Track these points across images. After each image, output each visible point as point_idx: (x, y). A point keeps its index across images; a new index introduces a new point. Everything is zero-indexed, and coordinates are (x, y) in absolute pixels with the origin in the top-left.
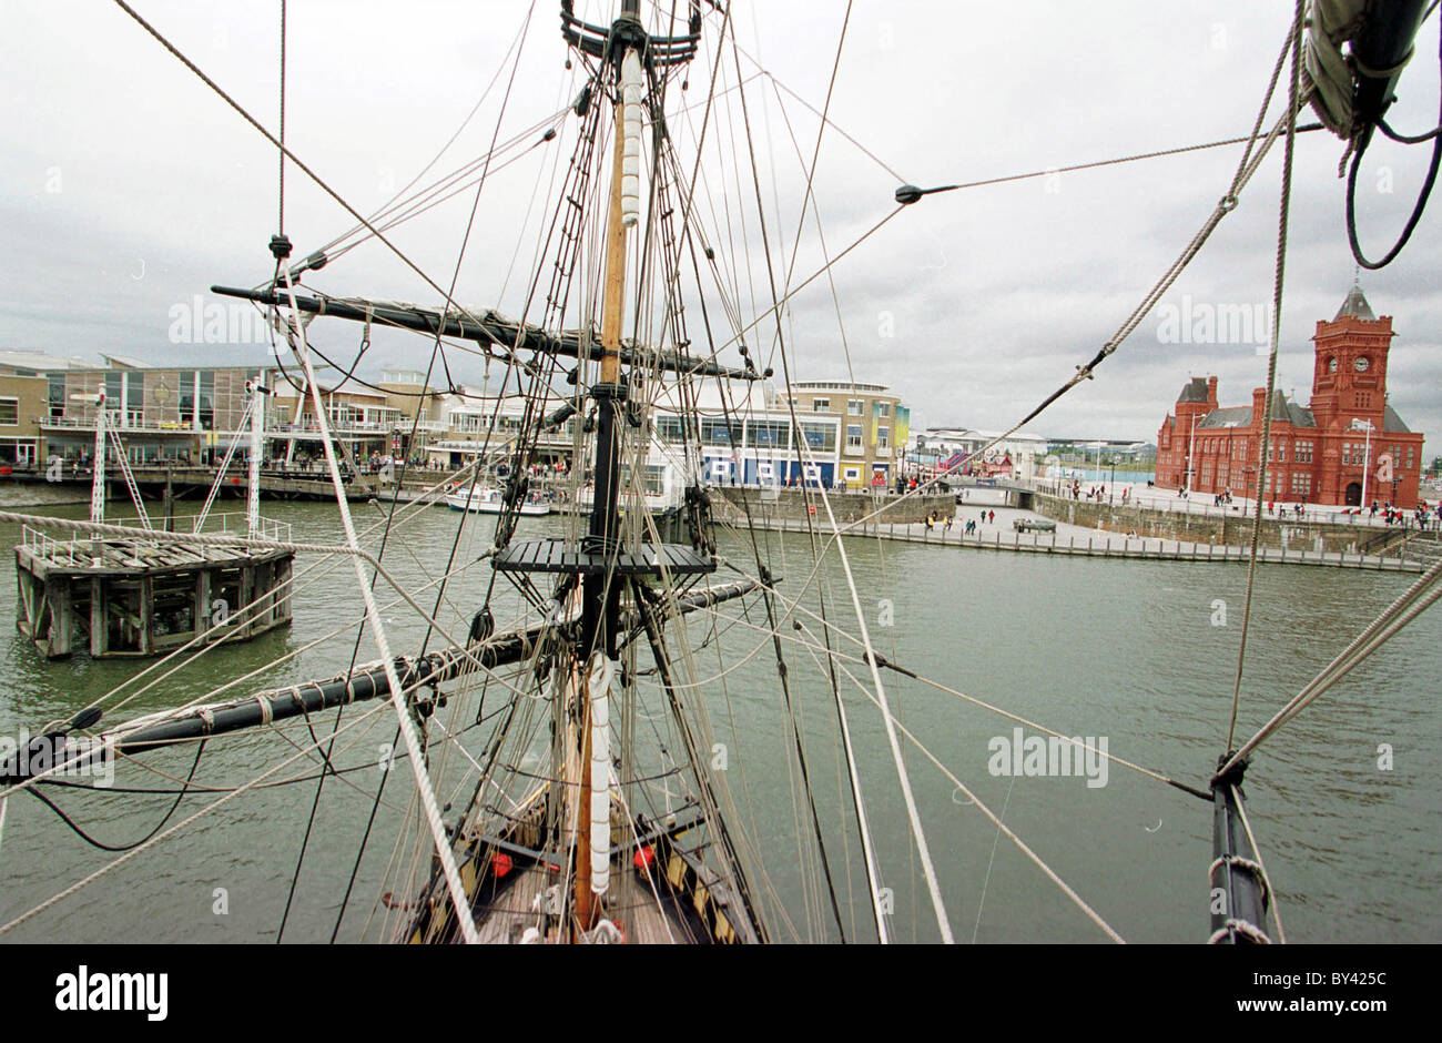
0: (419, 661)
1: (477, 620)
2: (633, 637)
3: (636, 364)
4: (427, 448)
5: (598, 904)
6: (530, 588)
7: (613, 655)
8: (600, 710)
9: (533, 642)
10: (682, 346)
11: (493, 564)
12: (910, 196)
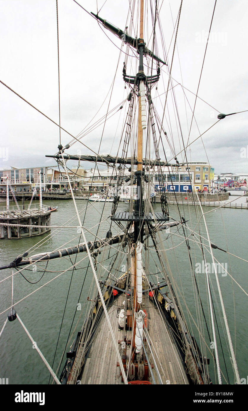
0: (95, 242)
1: (108, 233)
2: (147, 237)
3: (147, 165)
5: (139, 306)
6: (121, 224)
7: (142, 242)
8: (139, 256)
9: (122, 238)
10: (158, 160)
11: (111, 219)
12: (222, 117)
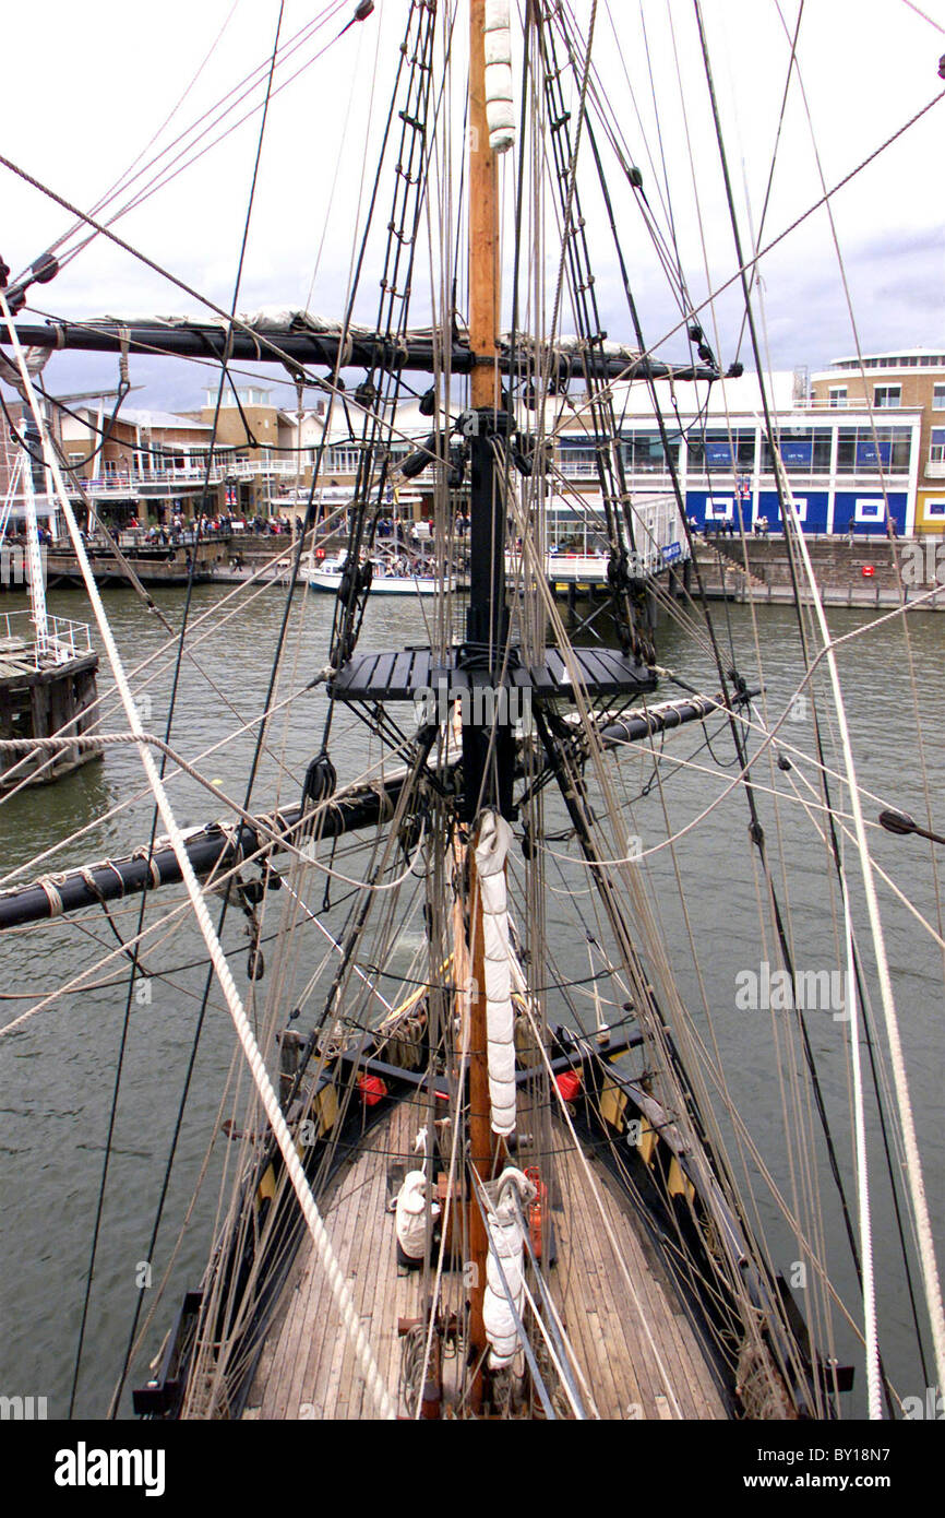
0: (240, 829)
1: (313, 772)
2: (537, 788)
3: (524, 373)
4: (276, 501)
5: (502, 1147)
6: (386, 722)
7: (510, 814)
8: (494, 889)
9: (394, 797)
10: (593, 341)
11: (330, 691)
